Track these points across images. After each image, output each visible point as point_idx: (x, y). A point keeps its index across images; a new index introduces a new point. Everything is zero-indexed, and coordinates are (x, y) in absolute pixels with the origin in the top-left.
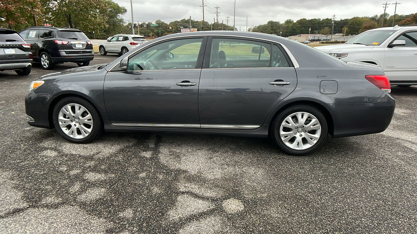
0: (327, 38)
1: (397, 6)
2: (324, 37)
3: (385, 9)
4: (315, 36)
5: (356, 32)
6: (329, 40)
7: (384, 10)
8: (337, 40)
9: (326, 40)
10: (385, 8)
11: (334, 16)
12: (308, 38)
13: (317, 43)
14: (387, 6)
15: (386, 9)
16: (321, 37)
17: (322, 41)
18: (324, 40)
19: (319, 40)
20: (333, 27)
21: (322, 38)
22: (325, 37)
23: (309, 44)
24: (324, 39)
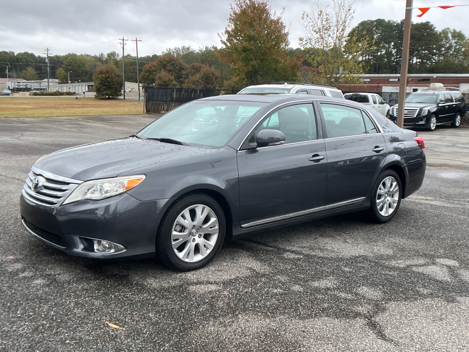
0: (41, 86)
1: (138, 43)
2: (35, 84)
3: (122, 47)
4: (19, 83)
5: (78, 78)
6: (44, 89)
7: (122, 49)
8: (58, 90)
9: (41, 89)
10: (122, 45)
11: (48, 50)
12: (6, 86)
13: (25, 95)
14: (124, 43)
15: (124, 47)
16: (30, 84)
17: (34, 91)
18: (38, 89)
19: (27, 89)
20: (48, 69)
21: (33, 86)
22: (37, 84)
23: (11, 96)
24: (35, 87)
